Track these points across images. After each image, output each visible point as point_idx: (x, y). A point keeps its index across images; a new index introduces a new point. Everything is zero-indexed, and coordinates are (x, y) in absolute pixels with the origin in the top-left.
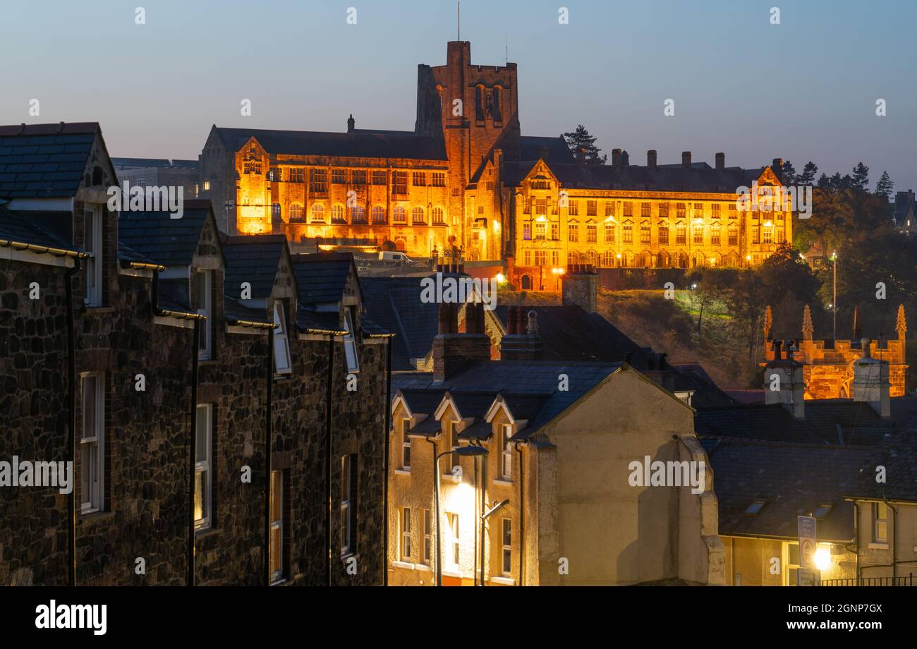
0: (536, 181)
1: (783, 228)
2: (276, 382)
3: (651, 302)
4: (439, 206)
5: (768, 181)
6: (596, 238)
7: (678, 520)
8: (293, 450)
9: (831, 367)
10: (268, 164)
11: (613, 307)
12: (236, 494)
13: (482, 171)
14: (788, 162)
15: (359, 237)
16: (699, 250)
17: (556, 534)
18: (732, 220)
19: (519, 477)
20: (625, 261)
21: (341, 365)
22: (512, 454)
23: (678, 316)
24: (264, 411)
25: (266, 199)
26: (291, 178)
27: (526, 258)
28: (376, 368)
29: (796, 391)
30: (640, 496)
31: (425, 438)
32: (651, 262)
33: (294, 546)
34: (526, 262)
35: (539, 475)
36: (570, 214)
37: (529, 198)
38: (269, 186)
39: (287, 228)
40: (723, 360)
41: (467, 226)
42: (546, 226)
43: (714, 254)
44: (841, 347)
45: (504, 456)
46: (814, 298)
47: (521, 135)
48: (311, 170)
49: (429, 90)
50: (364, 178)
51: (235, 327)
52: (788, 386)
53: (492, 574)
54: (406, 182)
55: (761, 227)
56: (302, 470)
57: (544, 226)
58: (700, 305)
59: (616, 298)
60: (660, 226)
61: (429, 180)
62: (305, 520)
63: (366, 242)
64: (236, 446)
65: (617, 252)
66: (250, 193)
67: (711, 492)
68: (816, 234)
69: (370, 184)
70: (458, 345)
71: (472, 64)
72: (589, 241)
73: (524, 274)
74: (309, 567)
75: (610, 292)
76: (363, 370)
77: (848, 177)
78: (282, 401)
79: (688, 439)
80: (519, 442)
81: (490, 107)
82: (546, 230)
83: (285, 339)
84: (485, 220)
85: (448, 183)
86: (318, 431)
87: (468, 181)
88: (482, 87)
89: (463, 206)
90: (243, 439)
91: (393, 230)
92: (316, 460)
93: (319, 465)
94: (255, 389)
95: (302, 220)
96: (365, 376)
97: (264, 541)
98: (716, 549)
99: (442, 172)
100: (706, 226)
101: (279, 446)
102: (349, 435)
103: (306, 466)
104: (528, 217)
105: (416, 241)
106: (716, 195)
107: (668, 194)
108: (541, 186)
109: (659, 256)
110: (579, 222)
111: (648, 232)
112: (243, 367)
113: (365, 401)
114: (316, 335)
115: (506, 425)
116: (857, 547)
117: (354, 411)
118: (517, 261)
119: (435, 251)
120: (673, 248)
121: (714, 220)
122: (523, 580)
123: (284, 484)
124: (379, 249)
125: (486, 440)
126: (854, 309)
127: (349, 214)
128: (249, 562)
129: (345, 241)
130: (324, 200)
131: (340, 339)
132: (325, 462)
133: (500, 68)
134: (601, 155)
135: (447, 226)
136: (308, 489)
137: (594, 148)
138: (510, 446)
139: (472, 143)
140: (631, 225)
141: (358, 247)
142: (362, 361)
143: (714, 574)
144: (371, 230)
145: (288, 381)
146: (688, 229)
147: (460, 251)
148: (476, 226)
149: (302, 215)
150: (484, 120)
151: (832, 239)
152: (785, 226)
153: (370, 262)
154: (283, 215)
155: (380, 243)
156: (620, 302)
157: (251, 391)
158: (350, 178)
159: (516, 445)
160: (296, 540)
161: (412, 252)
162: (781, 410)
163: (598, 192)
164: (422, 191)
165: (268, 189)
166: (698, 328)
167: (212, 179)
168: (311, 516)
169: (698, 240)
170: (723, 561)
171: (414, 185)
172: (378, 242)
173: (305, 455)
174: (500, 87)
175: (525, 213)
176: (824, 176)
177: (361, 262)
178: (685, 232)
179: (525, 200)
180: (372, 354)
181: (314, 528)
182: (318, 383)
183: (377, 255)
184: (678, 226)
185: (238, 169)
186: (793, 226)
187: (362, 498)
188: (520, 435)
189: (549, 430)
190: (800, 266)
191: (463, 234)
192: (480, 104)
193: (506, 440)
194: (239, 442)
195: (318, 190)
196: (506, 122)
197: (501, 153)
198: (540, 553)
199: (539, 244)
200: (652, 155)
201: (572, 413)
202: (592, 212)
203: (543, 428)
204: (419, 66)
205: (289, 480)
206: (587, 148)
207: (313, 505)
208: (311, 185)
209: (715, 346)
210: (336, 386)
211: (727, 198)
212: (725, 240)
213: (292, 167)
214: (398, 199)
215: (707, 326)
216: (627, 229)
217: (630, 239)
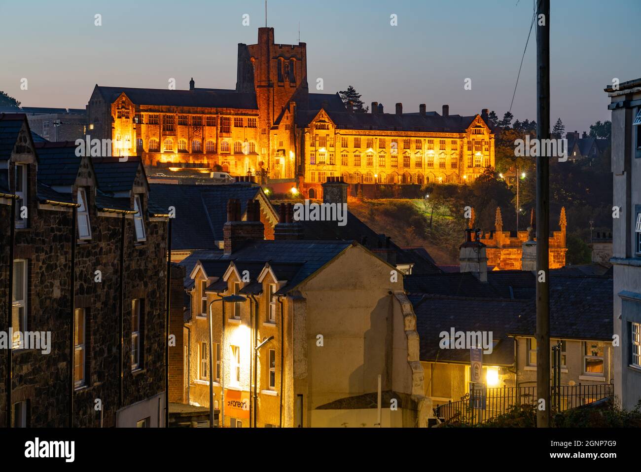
0: (319, 124)
1: (488, 157)
2: (78, 245)
3: (398, 207)
4: (253, 141)
5: (478, 124)
6: (360, 163)
7: (392, 350)
8: (92, 294)
9: (514, 250)
10: (134, 111)
11: (371, 210)
12: (46, 324)
13: (282, 118)
14: (493, 112)
15: (197, 162)
16: (431, 172)
17: (306, 361)
18: (453, 151)
19: (281, 321)
20: (380, 179)
21: (132, 235)
22: (276, 304)
23: (416, 217)
24: (69, 266)
25: (133, 135)
26: (150, 121)
27: (312, 177)
28: (160, 238)
29: (481, 263)
30: (365, 334)
31: (216, 293)
32: (398, 180)
33: (93, 362)
34: (312, 180)
35: (294, 319)
36: (342, 147)
37: (314, 135)
38: (135, 127)
39: (147, 156)
40: (447, 247)
41: (272, 155)
42: (326, 156)
43: (441, 174)
44: (522, 236)
45: (271, 306)
46: (509, 205)
47: (309, 92)
48: (164, 116)
49: (246, 61)
50: (200, 121)
51: (46, 205)
52: (476, 260)
53: (262, 388)
54: (229, 124)
55: (473, 156)
56: (100, 309)
57: (324, 155)
58: (431, 209)
59: (374, 204)
60: (404, 155)
61: (245, 123)
62: (102, 344)
63: (202, 165)
64: (46, 290)
65: (375, 173)
66: (121, 131)
67: (414, 330)
68: (511, 161)
69: (205, 125)
70: (241, 230)
71: (275, 43)
72: (355, 165)
73: (311, 188)
74: (106, 378)
75: (370, 200)
76: (149, 239)
77: (533, 122)
78: (84, 259)
79: (399, 294)
80: (281, 296)
81: (288, 73)
82: (326, 158)
83: (87, 216)
84: (284, 151)
85: (259, 125)
86: (113, 281)
87: (272, 124)
88: (282, 59)
89: (269, 141)
90: (52, 285)
91: (220, 157)
92: (111, 302)
93: (114, 305)
94: (62, 249)
95: (158, 150)
96: (151, 243)
97: (69, 359)
98: (418, 371)
99: (254, 117)
100: (436, 155)
101: (81, 290)
102: (138, 285)
103: (103, 306)
104: (313, 148)
105: (236, 165)
106: (442, 134)
107: (409, 133)
108: (323, 128)
109: (404, 176)
110: (348, 152)
111: (396, 159)
112: (53, 234)
113: (151, 262)
114: (111, 213)
115: (272, 284)
116: (516, 369)
117: (142, 268)
118: (305, 179)
119: (249, 172)
120: (413, 171)
121: (442, 151)
122: (283, 392)
123: (86, 318)
124: (211, 170)
125: (258, 295)
126: (531, 210)
127: (190, 146)
128: (57, 373)
129: (187, 165)
130: (172, 137)
131: (130, 217)
132: (119, 303)
133: (294, 46)
134: (364, 106)
135: (258, 155)
136: (105, 323)
137: (359, 102)
138: (274, 299)
139: (275, 97)
140: (385, 155)
141: (196, 169)
142: (148, 233)
143: (415, 387)
144: (205, 157)
145: (88, 245)
146: (423, 157)
147: (266, 172)
148: (277, 155)
149: (158, 147)
150: (283, 82)
151: (522, 164)
152: (490, 155)
153: (204, 179)
154: (144, 147)
155: (212, 166)
156: (376, 207)
157: (59, 251)
158: (190, 121)
159: (279, 298)
160: (95, 358)
161: (234, 173)
162: (471, 277)
163: (361, 132)
164: (240, 130)
165: (134, 129)
166: (430, 225)
167: (95, 122)
168: (107, 342)
169: (431, 165)
170: (422, 378)
171: (235, 126)
172: (210, 166)
173: (103, 298)
174: (294, 59)
175: (311, 146)
176: (517, 121)
177: (198, 179)
178: (421, 160)
179: (311, 137)
180: (156, 228)
181: (110, 350)
182: (113, 247)
183: (209, 174)
184: (416, 155)
185: (113, 115)
186: (495, 155)
187: (148, 330)
188: (282, 292)
189: (302, 288)
190: (500, 182)
191: (269, 160)
192: (281, 70)
193: (272, 295)
194: (49, 287)
195: (169, 129)
196: (298, 83)
197: (295, 105)
198: (294, 373)
199: (321, 167)
200: (399, 106)
201: (318, 276)
202: (357, 145)
203: (297, 286)
204: (239, 44)
205: (90, 316)
206: (354, 101)
207: (109, 333)
208: (164, 126)
209: (441, 238)
210: (128, 251)
211: (450, 136)
212: (449, 165)
213: (151, 114)
214: (224, 136)
215: (436, 223)
216: (382, 157)
217: (384, 164)
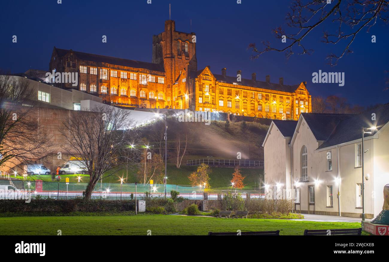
0: (205, 76)
4: (161, 92)
5: (302, 88)
6: (232, 105)
10: (79, 64)
13: (180, 76)
18: (288, 104)
36: (220, 94)
41: (174, 100)
42: (209, 98)
55: (299, 108)
69: (129, 79)
71: (176, 30)
72: (228, 107)
81: (184, 51)
84: (182, 96)
85: (165, 82)
87: (174, 81)
88: (180, 41)
89: (172, 92)
91: (140, 101)
100: (277, 105)
106: (281, 92)
107: (262, 90)
108: (207, 79)
110: (224, 98)
111: (254, 105)
120: (264, 113)
121: (281, 103)
127: (119, 92)
135: (165, 101)
139: (176, 65)
140: (247, 102)
144: (130, 100)
146: (270, 106)
148: (177, 99)
149: (96, 90)
150: (181, 56)
152: (309, 108)
158: (120, 75)
163: (232, 85)
164: (153, 85)
174: (188, 42)
175: (200, 90)
179: (200, 84)
184: (266, 104)
185: (64, 64)
186: (312, 108)
196: (191, 58)
199: (206, 105)
202: (230, 94)
211: (286, 94)
212: (285, 112)
214: (142, 87)
216: (245, 103)
217: (246, 108)
